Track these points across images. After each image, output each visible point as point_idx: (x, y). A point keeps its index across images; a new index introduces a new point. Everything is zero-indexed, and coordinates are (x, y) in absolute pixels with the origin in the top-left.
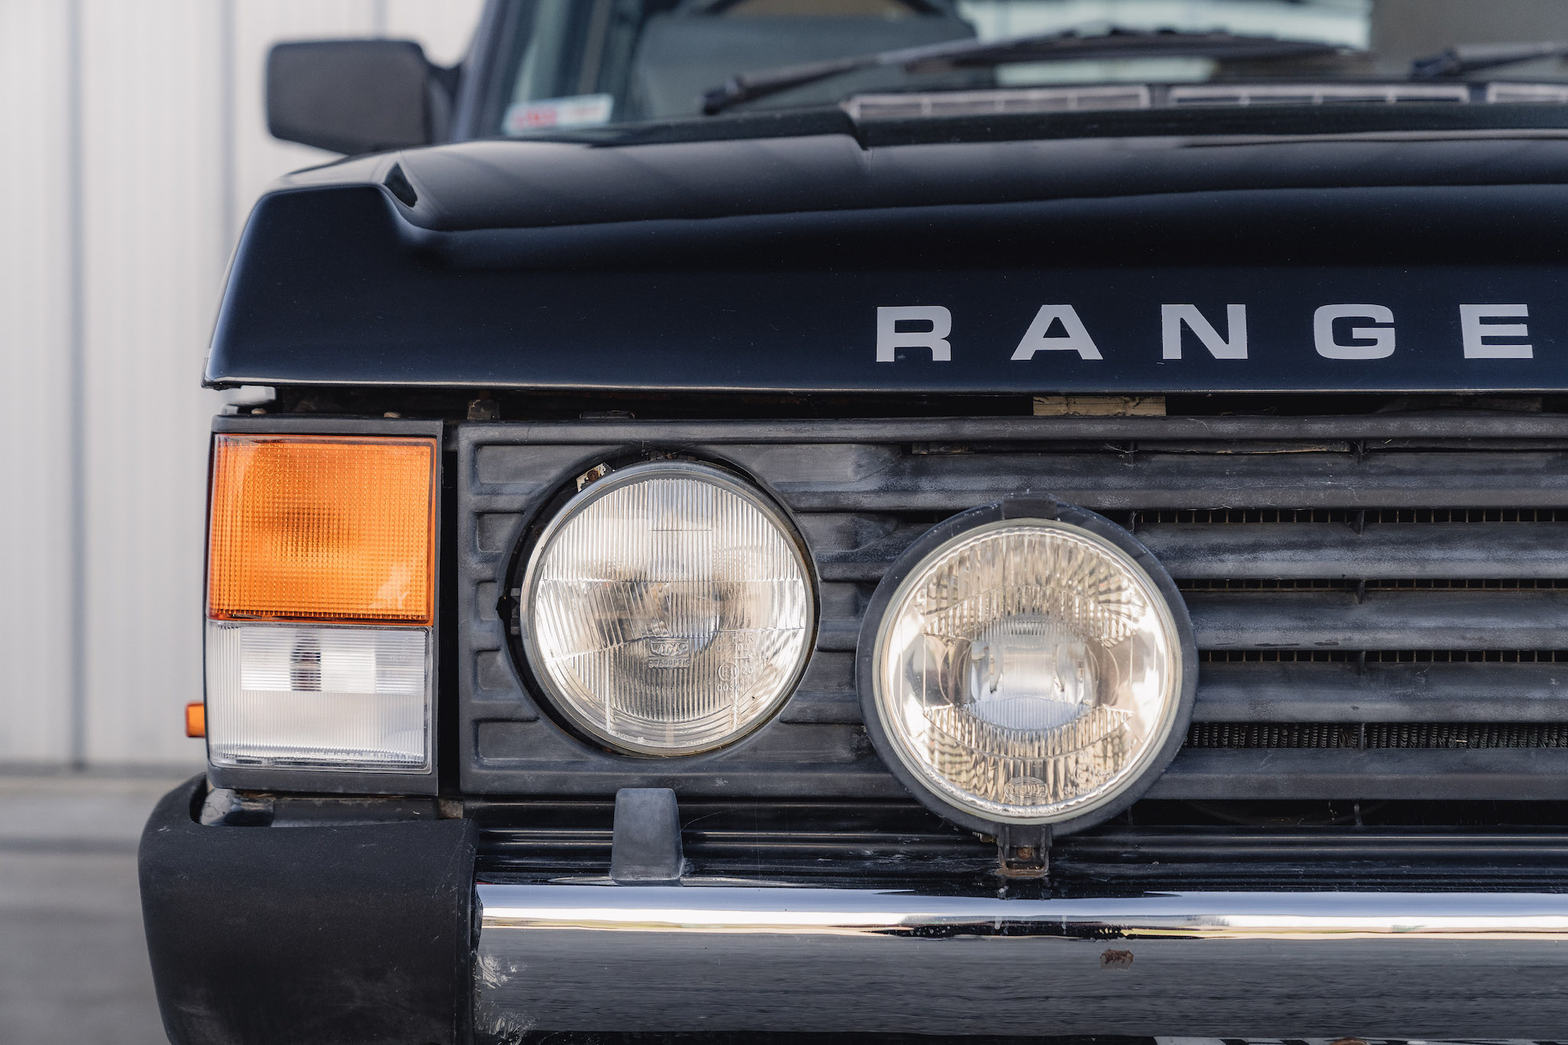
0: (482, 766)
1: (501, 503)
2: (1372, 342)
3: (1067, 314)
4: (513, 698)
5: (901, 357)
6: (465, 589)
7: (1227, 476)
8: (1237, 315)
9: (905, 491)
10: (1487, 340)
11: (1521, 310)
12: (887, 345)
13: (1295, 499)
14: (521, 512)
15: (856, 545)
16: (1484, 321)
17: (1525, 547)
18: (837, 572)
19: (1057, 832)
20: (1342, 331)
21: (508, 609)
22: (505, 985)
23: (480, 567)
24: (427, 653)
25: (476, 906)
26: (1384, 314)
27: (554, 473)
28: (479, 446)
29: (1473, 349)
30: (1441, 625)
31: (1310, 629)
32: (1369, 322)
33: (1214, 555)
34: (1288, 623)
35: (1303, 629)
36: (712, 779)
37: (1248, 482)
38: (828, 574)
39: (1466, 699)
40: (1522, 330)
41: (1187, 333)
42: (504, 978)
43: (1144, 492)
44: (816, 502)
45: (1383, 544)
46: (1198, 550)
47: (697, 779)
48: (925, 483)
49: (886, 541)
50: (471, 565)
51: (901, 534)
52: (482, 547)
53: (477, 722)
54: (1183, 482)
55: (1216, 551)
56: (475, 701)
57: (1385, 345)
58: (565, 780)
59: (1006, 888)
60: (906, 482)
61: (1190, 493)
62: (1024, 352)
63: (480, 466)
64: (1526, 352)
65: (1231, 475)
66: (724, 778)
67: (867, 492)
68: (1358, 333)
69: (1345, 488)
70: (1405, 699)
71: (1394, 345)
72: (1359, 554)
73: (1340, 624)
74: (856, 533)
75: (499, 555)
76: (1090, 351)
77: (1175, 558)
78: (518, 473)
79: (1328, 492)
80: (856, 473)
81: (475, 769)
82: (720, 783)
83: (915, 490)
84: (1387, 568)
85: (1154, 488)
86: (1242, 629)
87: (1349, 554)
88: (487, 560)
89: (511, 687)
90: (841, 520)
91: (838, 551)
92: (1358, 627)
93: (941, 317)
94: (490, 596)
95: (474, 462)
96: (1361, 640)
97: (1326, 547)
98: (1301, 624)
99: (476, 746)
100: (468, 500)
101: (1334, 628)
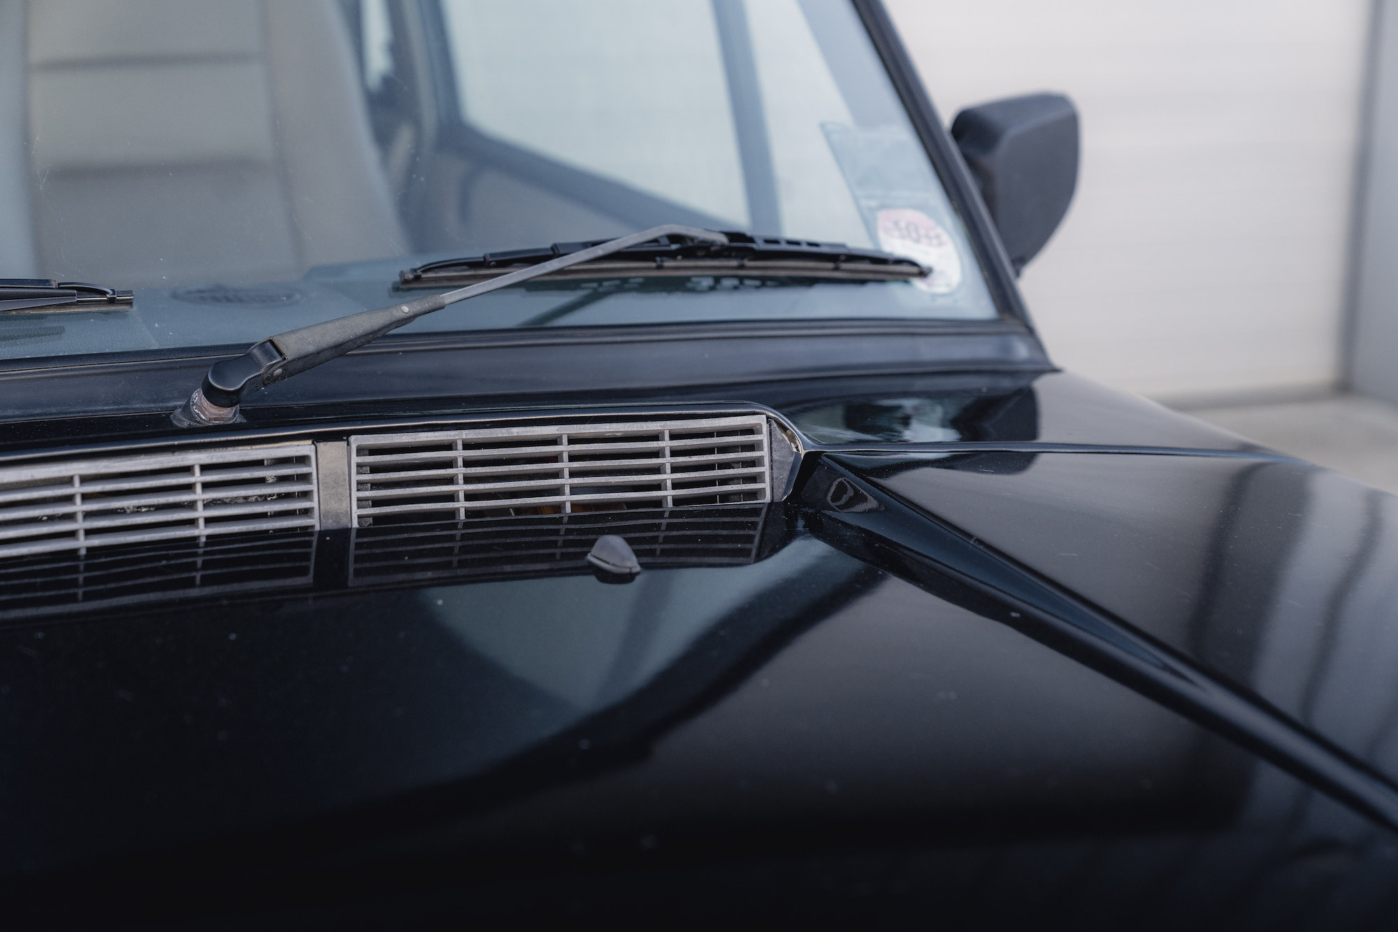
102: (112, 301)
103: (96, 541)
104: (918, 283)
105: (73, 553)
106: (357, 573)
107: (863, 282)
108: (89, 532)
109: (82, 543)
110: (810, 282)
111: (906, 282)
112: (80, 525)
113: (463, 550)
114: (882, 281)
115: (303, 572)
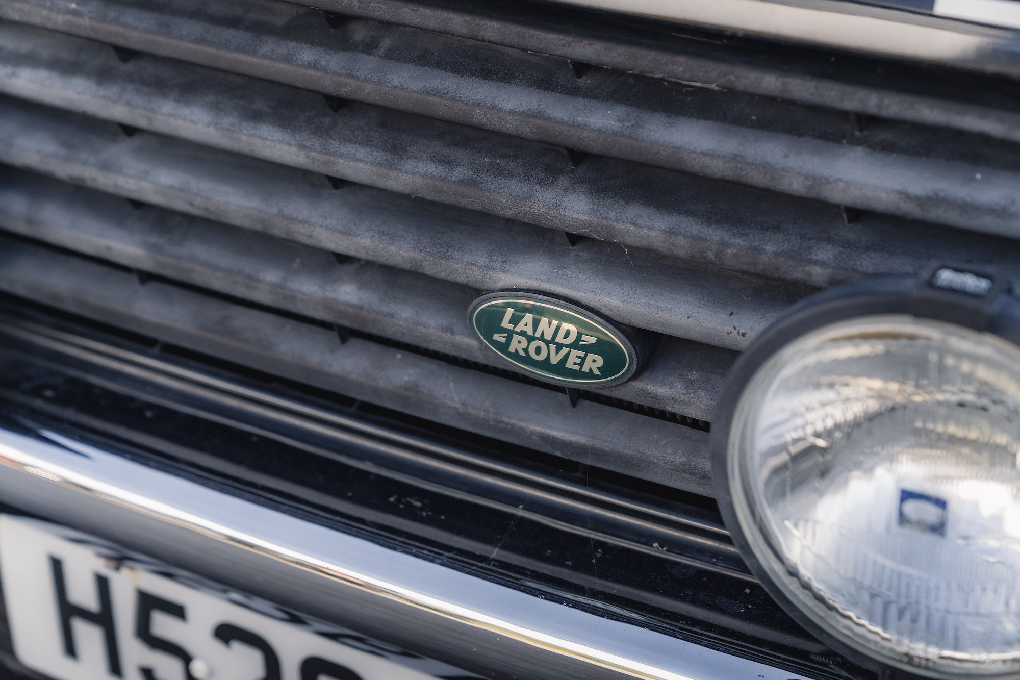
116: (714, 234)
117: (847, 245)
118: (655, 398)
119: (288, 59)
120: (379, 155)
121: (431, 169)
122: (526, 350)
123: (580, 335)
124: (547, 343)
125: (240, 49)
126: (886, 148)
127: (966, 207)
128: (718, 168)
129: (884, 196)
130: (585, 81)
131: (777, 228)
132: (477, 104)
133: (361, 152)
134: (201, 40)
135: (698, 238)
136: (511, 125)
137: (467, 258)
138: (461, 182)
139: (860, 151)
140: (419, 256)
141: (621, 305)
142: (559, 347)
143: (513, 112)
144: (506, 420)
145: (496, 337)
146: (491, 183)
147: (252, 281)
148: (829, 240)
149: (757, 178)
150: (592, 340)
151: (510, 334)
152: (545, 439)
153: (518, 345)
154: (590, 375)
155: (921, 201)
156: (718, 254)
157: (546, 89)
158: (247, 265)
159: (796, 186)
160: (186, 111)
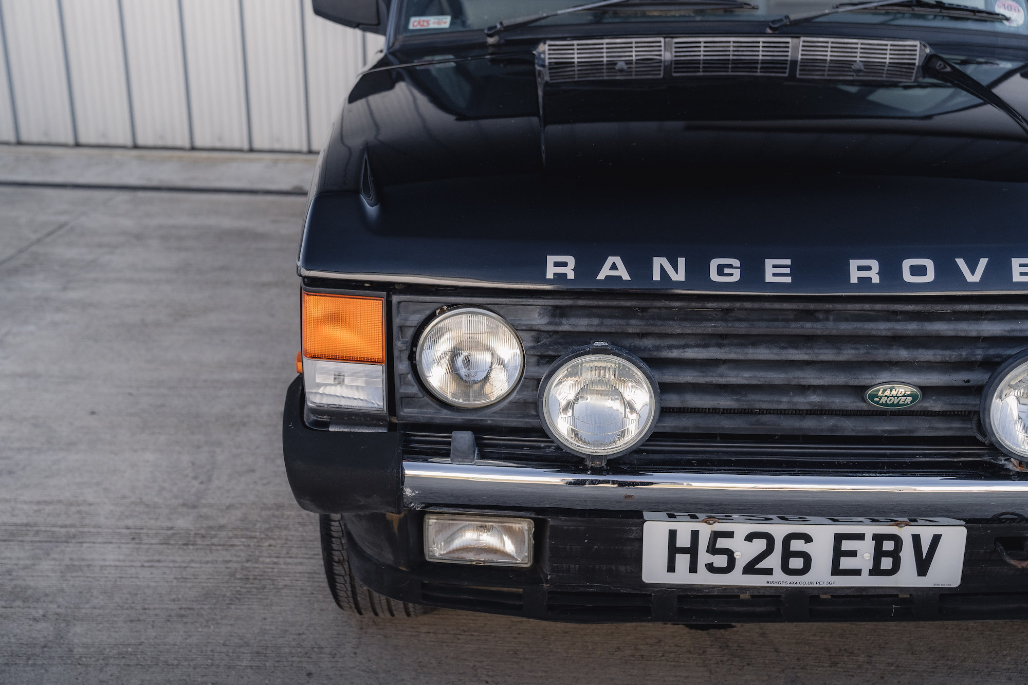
0: (404, 412)
1: (408, 323)
2: (732, 275)
3: (618, 260)
4: (414, 389)
5: (556, 277)
6: (396, 353)
7: (675, 320)
8: (681, 262)
9: (556, 324)
10: (775, 275)
11: (788, 262)
12: (551, 271)
13: (700, 331)
14: (415, 327)
15: (539, 342)
16: (774, 266)
17: (784, 348)
18: (532, 352)
19: (608, 458)
20: (721, 270)
21: (412, 357)
22: (415, 496)
23: (401, 345)
24: (383, 372)
25: (403, 469)
26: (736, 263)
27: (428, 313)
28: (399, 302)
29: (769, 278)
30: (751, 376)
31: (704, 376)
32: (730, 266)
33: (670, 349)
34: (695, 374)
35: (701, 376)
36: (486, 420)
37: (683, 324)
38: (528, 353)
39: (759, 401)
40: (788, 270)
41: (662, 269)
42: (414, 494)
43: (645, 327)
44: (524, 328)
45: (732, 346)
46: (664, 347)
47: (481, 420)
48: (564, 321)
49: (549, 340)
50: (398, 344)
51: (555, 336)
52: (402, 337)
53: (401, 398)
54: (660, 323)
55: (671, 347)
56: (401, 391)
57: (736, 276)
58: (433, 418)
59: (590, 471)
60: (557, 320)
61: (662, 328)
62: (601, 276)
63: (401, 309)
64: (788, 280)
65: (677, 320)
66: (491, 420)
67: (543, 324)
68: (727, 271)
69: (719, 327)
70: (737, 400)
71: (739, 276)
72: (723, 350)
73: (715, 374)
74: (539, 337)
75: (408, 341)
76: (626, 277)
77: (655, 351)
78: (415, 312)
79: (712, 329)
80: (539, 316)
81: (402, 413)
82: (489, 422)
83: (560, 324)
84: (732, 356)
85: (649, 325)
86: (679, 376)
87: (719, 350)
88: (403, 343)
89: (414, 386)
90: (533, 333)
91: (532, 344)
92: (721, 376)
93: (571, 260)
94: (405, 355)
95: (398, 308)
96: (721, 381)
97: (711, 347)
98: (701, 374)
99: (402, 405)
100: (397, 321)
101: (712, 376)
102: (753, 8)
103: (735, 58)
104: (1006, 22)
105: (729, 60)
106: (800, 74)
107: (986, 21)
108: (734, 55)
109: (731, 57)
110: (967, 19)
111: (1001, 22)
112: (731, 53)
113: (829, 70)
114: (993, 21)
115: (785, 73)
116: (947, 353)
117: (983, 348)
118: (925, 407)
119: (802, 327)
120: (834, 351)
121: (852, 352)
122: (886, 401)
123: (905, 392)
124: (894, 397)
125: (783, 327)
126: (992, 320)
127: (1021, 331)
128: (950, 333)
129: (998, 332)
130: (899, 317)
131: (962, 348)
132: (872, 329)
133: (827, 351)
134: (767, 327)
135: (942, 355)
136: (884, 333)
137: (864, 377)
138: (864, 354)
139: (986, 322)
140: (848, 380)
141: (917, 380)
142: (898, 397)
143: (884, 329)
144: (870, 428)
145: (875, 399)
146: (875, 352)
147: (779, 402)
148: (978, 348)
149: (962, 334)
150: (909, 393)
151: (881, 397)
152: (883, 431)
153: (883, 400)
154: (907, 404)
155: (1009, 331)
156: (950, 358)
157: (890, 321)
158: (775, 398)
159: (974, 334)
160: (759, 351)
